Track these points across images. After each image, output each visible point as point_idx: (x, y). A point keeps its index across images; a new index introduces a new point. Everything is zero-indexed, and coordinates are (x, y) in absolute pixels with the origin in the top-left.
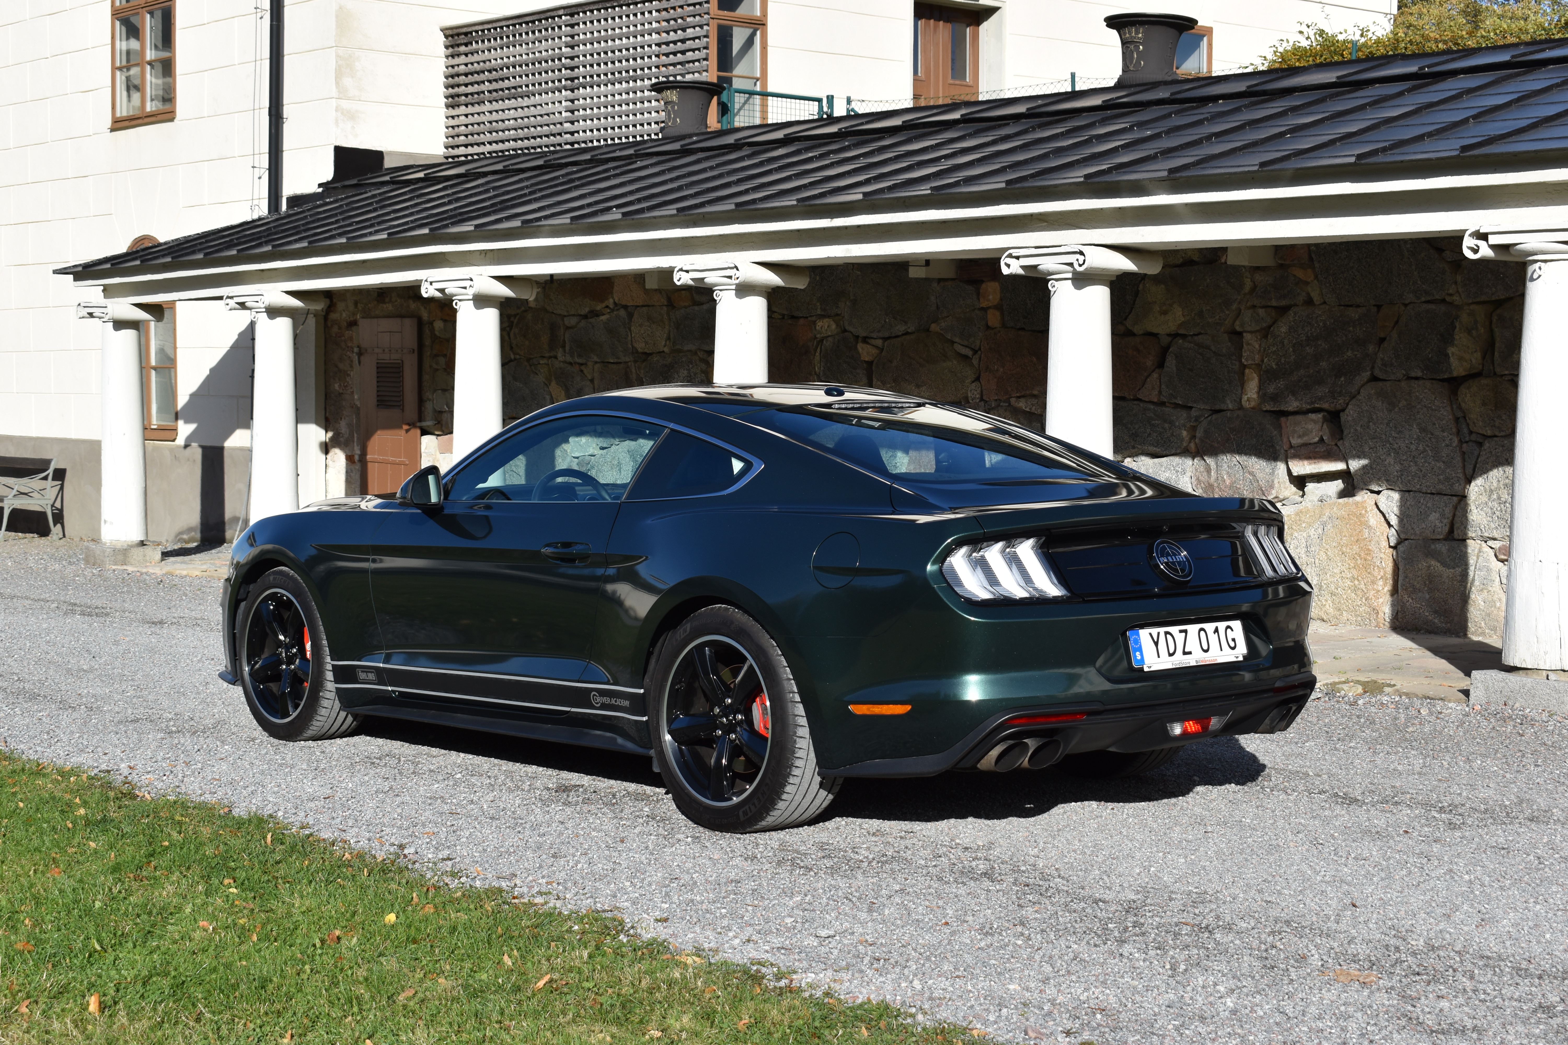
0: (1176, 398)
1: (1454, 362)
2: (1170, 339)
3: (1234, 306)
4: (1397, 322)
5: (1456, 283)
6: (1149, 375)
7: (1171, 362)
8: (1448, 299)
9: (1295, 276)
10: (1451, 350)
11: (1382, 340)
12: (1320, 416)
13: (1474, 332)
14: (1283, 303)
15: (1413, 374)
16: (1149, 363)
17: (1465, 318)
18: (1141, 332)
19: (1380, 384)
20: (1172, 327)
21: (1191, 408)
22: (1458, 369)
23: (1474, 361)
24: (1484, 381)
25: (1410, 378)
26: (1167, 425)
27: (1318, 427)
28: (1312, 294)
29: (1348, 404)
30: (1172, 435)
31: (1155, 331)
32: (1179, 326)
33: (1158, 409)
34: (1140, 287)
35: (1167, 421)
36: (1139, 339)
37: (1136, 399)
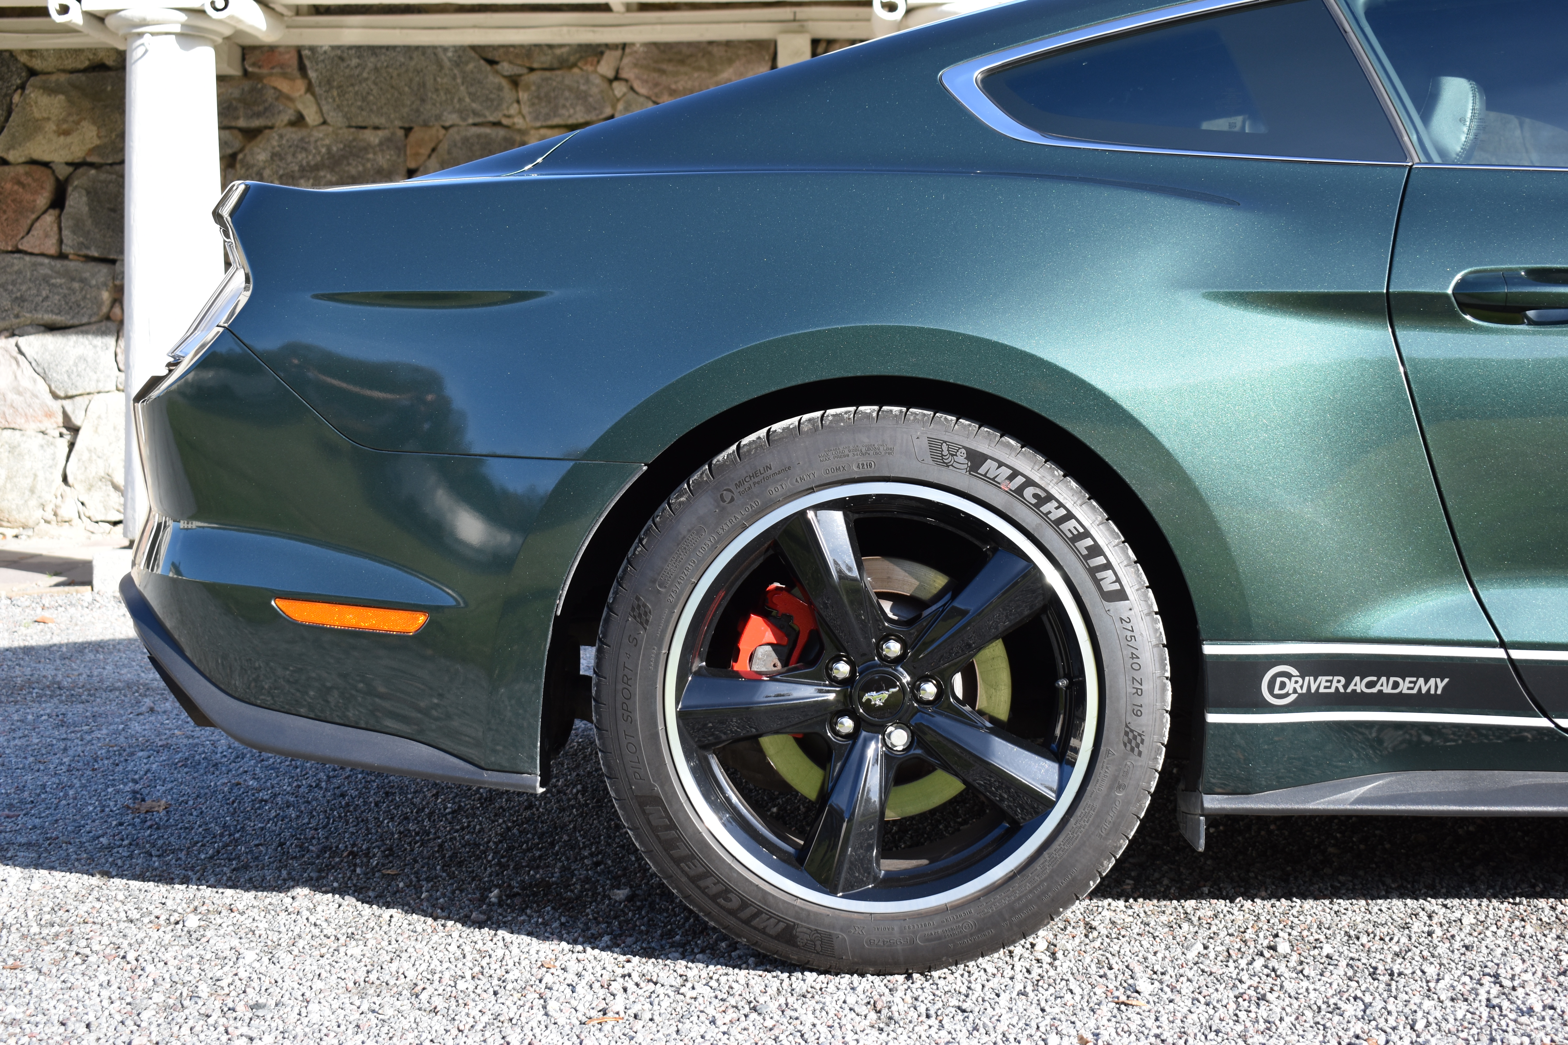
0: (88, 248)
2: (71, 169)
4: (434, 150)
5: (518, 102)
6: (38, 218)
7: (75, 201)
8: (505, 121)
9: (275, 88)
14: (256, 123)
16: (43, 200)
18: (23, 159)
20: (77, 153)
21: (113, 261)
26: (76, 285)
28: (305, 113)
30: (84, 298)
31: (46, 158)
32: (91, 151)
33: (58, 264)
34: (16, 98)
35: (73, 279)
36: (21, 170)
37: (19, 251)
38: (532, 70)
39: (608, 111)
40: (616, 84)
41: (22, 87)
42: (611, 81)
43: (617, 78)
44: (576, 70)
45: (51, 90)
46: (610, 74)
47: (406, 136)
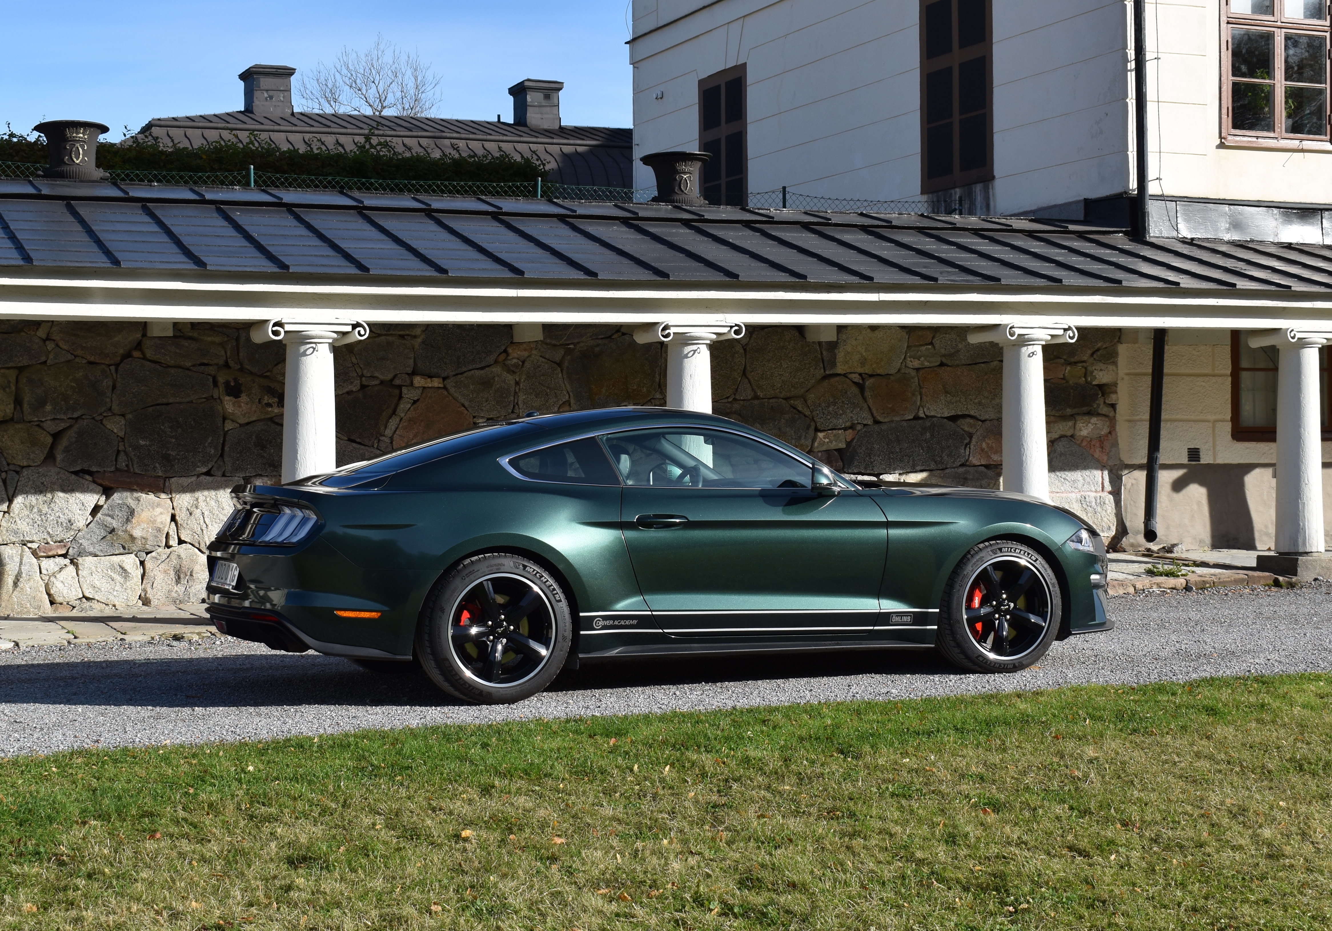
13: (7, 389)
23: (8, 411)
24: (17, 426)
39: (43, 359)
40: (47, 343)
42: (44, 341)
43: (48, 339)
44: (23, 334)
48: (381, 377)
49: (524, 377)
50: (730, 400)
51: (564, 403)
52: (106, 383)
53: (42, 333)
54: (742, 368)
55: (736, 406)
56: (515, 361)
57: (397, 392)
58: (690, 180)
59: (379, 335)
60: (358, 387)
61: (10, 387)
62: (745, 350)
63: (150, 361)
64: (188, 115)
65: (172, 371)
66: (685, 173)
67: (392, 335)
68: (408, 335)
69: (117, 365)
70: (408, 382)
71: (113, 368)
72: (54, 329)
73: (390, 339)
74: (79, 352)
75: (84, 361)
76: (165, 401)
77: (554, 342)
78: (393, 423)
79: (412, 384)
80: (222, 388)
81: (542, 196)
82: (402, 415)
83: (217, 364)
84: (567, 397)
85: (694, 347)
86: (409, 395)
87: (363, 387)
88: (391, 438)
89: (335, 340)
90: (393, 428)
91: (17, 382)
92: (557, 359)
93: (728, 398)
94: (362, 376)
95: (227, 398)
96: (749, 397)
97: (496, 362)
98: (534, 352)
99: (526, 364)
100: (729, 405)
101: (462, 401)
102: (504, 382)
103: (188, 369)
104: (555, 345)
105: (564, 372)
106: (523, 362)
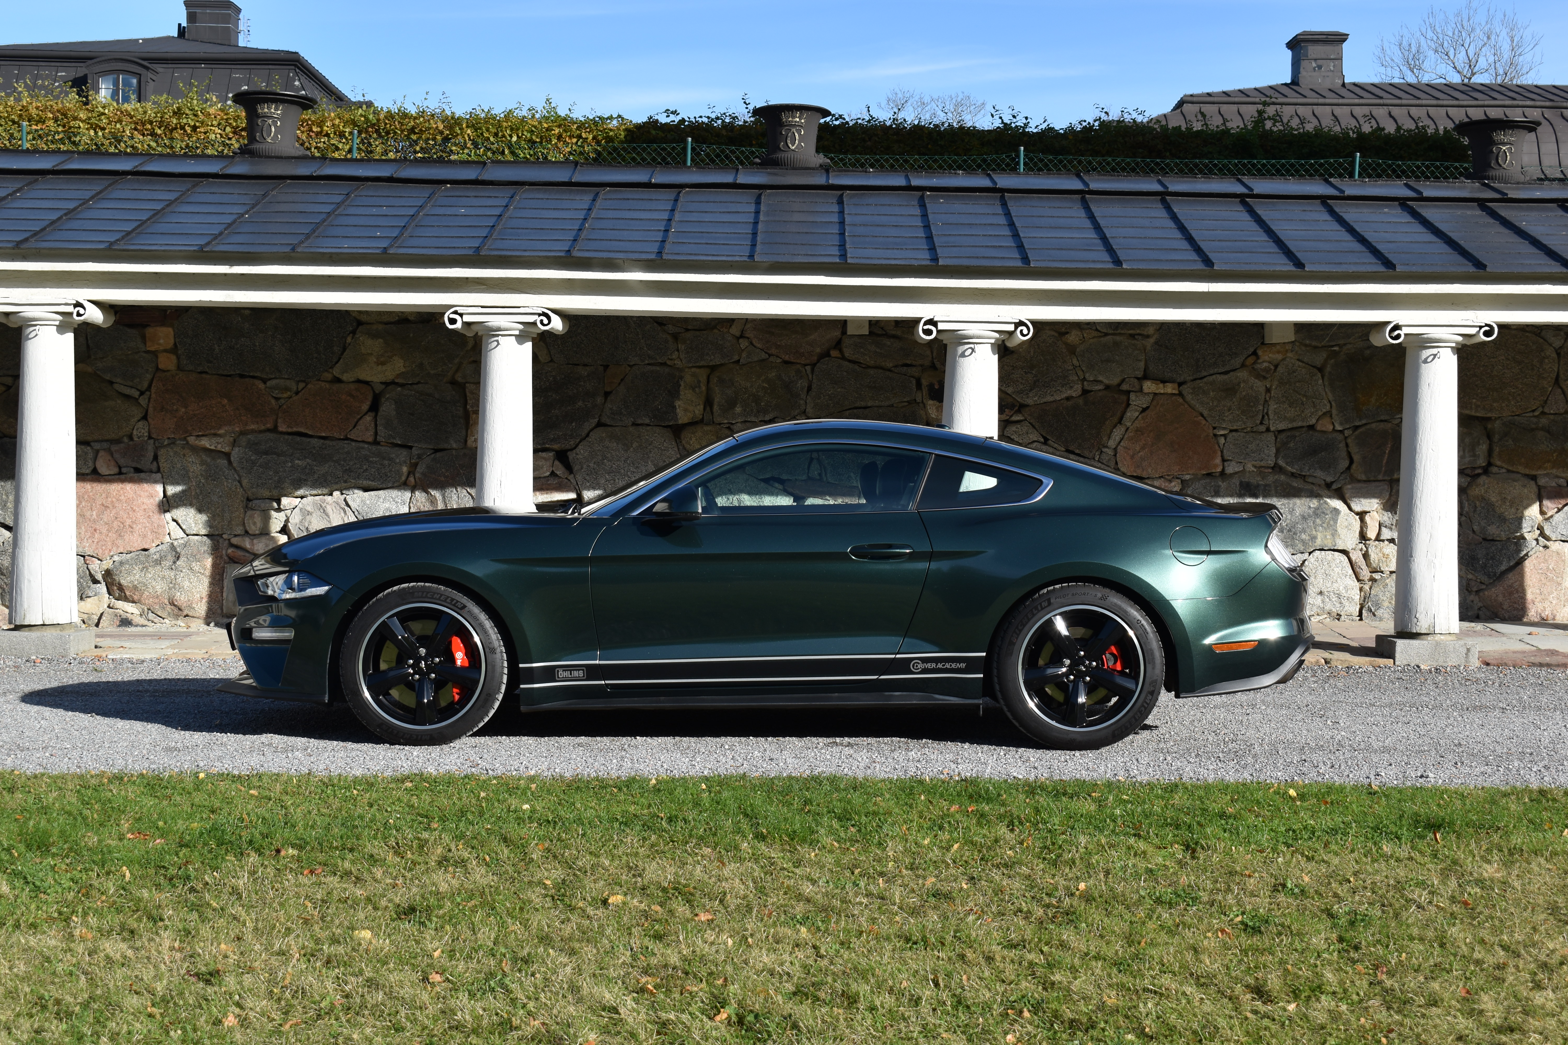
0: (394, 439)
1: (680, 412)
2: (384, 387)
3: (457, 361)
4: (623, 380)
5: (678, 351)
6: (361, 418)
7: (387, 408)
8: (669, 363)
10: (678, 403)
11: (607, 394)
12: (551, 454)
13: (697, 390)
15: (640, 422)
16: (365, 407)
17: (688, 378)
18: (353, 380)
19: (610, 429)
20: (388, 377)
21: (411, 447)
22: (683, 417)
23: (697, 412)
24: (706, 428)
25: (635, 424)
26: (386, 462)
27: (549, 463)
28: (539, 354)
29: (577, 446)
30: (390, 471)
31: (368, 379)
32: (398, 376)
33: (374, 448)
34: (349, 340)
35: (384, 459)
36: (352, 386)
37: (346, 439)
38: (687, 330)
39: (736, 358)
40: (741, 340)
41: (354, 332)
42: (738, 338)
43: (742, 336)
44: (716, 331)
45: (375, 336)
46: (738, 334)
47: (605, 371)
48: (1106, 381)
49: (1276, 383)
50: (1536, 413)
51: (1324, 414)
52: (802, 384)
53: (735, 330)
54: (1554, 376)
55: (1544, 421)
56: (1265, 364)
57: (1124, 398)
58: (1511, 153)
59: (1106, 334)
60: (1079, 392)
61: (700, 387)
62: (1558, 354)
63: (850, 361)
64: (1225, 89)
65: (872, 372)
66: (1504, 144)
67: (1120, 334)
68: (1139, 334)
69: (813, 365)
70: (1137, 387)
71: (808, 368)
72: (748, 326)
73: (1118, 338)
74: (773, 351)
75: (779, 361)
76: (863, 404)
77: (1314, 343)
78: (1118, 433)
79: (1141, 390)
80: (925, 391)
81: (1360, 175)
82: (1129, 424)
83: (922, 366)
84: (1328, 408)
85: (1434, 351)
86: (1137, 401)
87: (1085, 392)
88: (1115, 449)
89: (997, 339)
90: (1118, 439)
91: (708, 382)
92: (1318, 363)
93: (1533, 411)
94: (1084, 379)
95: (931, 402)
96: (1562, 411)
97: (1243, 365)
98: (1290, 355)
99: (1279, 369)
100: (1535, 420)
101: (1201, 409)
102: (1252, 388)
103: (890, 370)
104: (1316, 347)
105: (1326, 378)
106: (1276, 366)
